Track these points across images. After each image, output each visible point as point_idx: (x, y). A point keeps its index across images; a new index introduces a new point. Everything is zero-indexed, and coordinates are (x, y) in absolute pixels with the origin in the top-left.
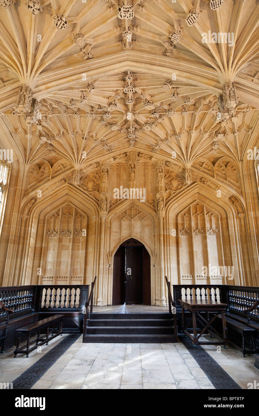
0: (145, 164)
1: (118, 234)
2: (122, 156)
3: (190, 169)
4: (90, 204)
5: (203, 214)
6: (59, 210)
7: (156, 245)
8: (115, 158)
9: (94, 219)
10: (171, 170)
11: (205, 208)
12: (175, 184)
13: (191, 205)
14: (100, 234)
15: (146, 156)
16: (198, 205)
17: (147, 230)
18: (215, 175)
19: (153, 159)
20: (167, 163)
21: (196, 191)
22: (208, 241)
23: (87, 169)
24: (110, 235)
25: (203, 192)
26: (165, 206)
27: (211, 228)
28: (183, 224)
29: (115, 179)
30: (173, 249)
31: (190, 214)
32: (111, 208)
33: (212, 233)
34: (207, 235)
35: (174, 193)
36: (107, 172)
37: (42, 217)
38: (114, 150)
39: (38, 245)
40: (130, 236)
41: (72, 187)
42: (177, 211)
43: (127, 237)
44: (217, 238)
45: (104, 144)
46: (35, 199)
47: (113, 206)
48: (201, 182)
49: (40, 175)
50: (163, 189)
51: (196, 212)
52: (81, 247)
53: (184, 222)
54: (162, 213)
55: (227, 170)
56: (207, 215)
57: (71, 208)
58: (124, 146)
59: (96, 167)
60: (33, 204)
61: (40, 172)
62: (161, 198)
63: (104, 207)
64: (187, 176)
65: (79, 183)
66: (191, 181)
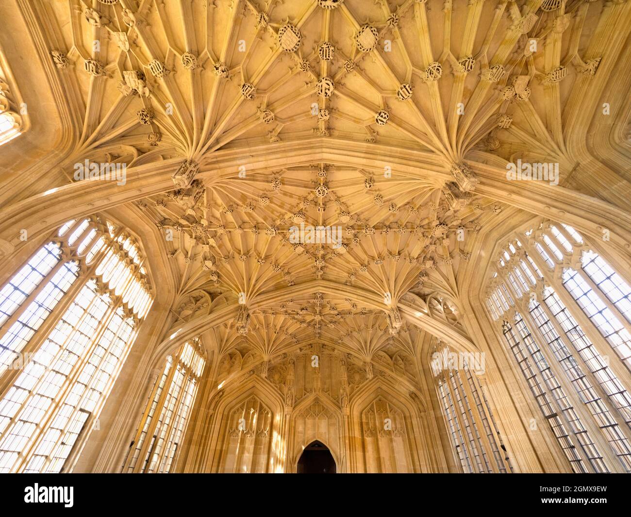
1: (302, 435)
2: (308, 347)
3: (370, 363)
4: (275, 398)
5: (387, 412)
6: (243, 403)
7: (342, 449)
8: (301, 349)
9: (278, 416)
10: (354, 362)
11: (387, 404)
12: (357, 377)
13: (374, 402)
15: (330, 348)
16: (381, 402)
17: (332, 430)
18: (394, 370)
19: (336, 351)
20: (349, 356)
21: (378, 385)
22: (394, 444)
23: (276, 360)
24: (294, 436)
25: (384, 387)
26: (349, 403)
28: (367, 424)
30: (359, 454)
31: (373, 411)
32: (296, 403)
33: (398, 435)
34: (394, 437)
35: (357, 388)
36: (294, 363)
37: (226, 413)
38: (301, 342)
40: (315, 437)
41: (259, 378)
42: (361, 408)
43: (312, 439)
44: (403, 441)
45: (293, 337)
46: (223, 391)
47: (298, 401)
48: (382, 376)
49: (231, 365)
50: (347, 383)
51: (380, 409)
52: (262, 450)
53: (368, 420)
54: (347, 412)
55: (404, 364)
56: (391, 413)
57: (256, 402)
58: (310, 338)
59: (283, 358)
60: (220, 397)
61: (231, 362)
62: (345, 393)
63: (289, 403)
64: (367, 370)
65: (266, 375)
66: (372, 376)
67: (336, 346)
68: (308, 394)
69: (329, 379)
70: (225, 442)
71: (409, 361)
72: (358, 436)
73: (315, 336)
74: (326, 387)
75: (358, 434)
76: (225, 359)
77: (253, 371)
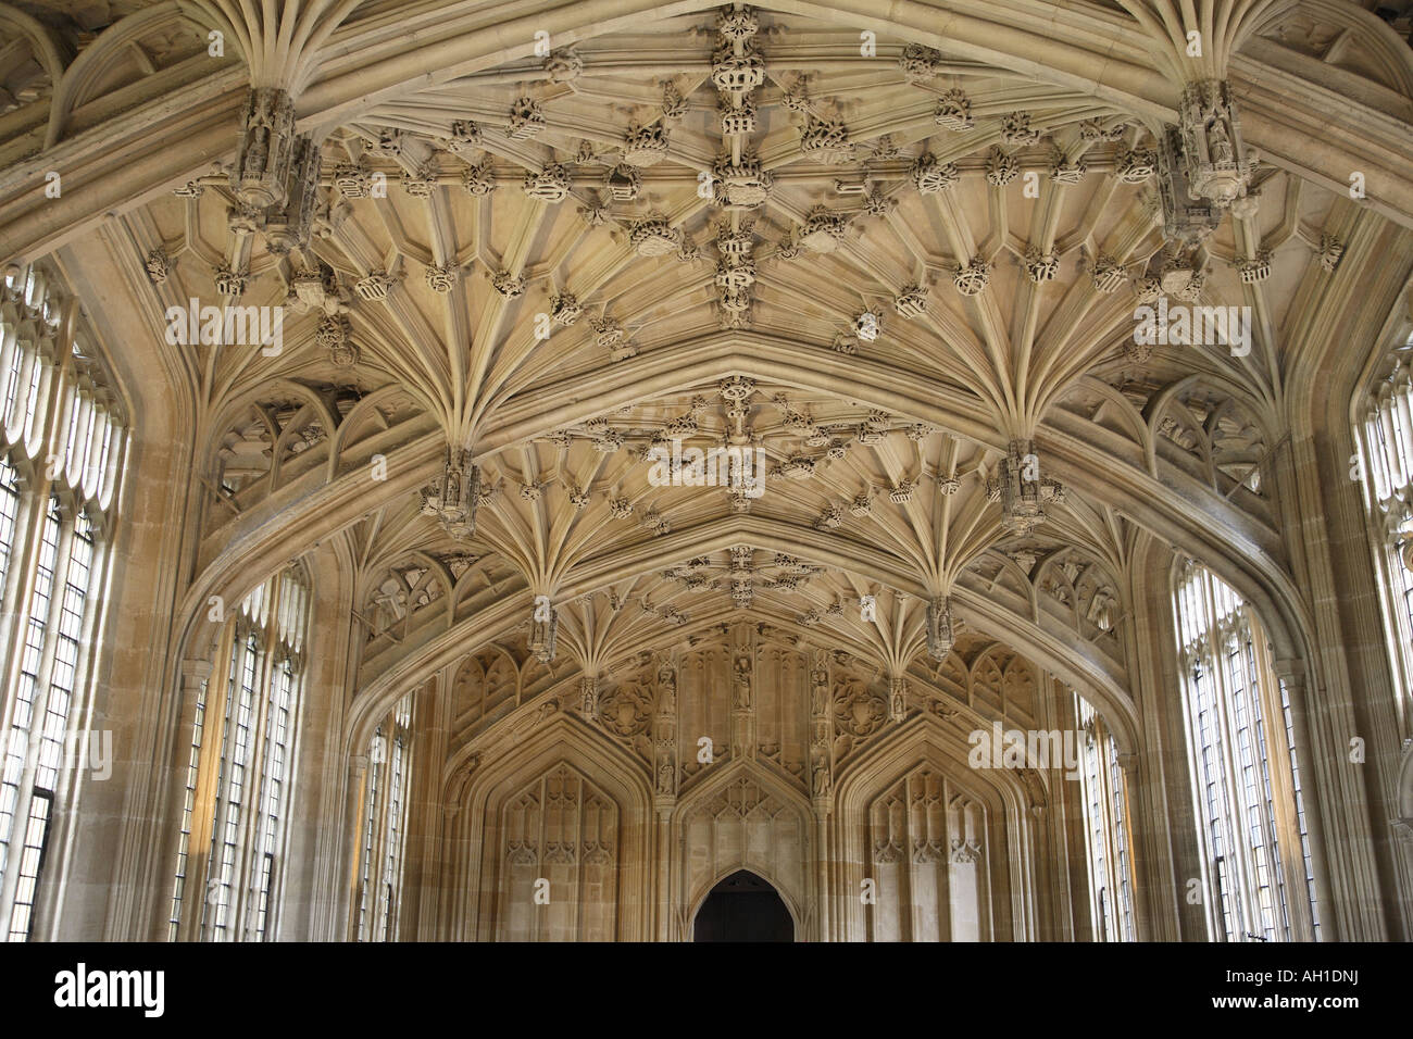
0: (779, 656)
1: (705, 859)
2: (714, 633)
3: (902, 679)
4: (626, 772)
5: (942, 802)
6: (538, 786)
7: (810, 889)
8: (693, 640)
9: (638, 816)
10: (853, 674)
11: (945, 782)
12: (863, 715)
13: (908, 776)
14: (658, 858)
15: (781, 636)
16: (929, 776)
17: (785, 849)
18: (971, 696)
19: (801, 645)
20: (841, 658)
21: (922, 736)
22: (953, 878)
23: (617, 673)
24: (684, 861)
25: (939, 742)
26: (835, 780)
28: (885, 830)
29: (695, 700)
30: (856, 901)
31: (903, 801)
32: (685, 784)
33: (964, 857)
34: (952, 861)
35: (858, 743)
36: (673, 680)
38: (691, 620)
39: (487, 888)
40: (740, 864)
41: (575, 722)
42: (867, 792)
43: (731, 867)
44: (978, 871)
45: (667, 612)
46: (476, 757)
47: (692, 778)
48: (934, 712)
49: (486, 688)
50: (829, 732)
51: (923, 793)
52: (601, 892)
53: (887, 822)
54: (826, 803)
55: (1004, 680)
56: (953, 805)
57: (570, 780)
58: (720, 608)
59: (643, 665)
60: (471, 772)
61: (486, 680)
62: (823, 759)
63: (667, 784)
64: (892, 698)
65: (595, 714)
66: (906, 714)
67: (800, 630)
68: (718, 760)
69: (778, 719)
70: (501, 876)
71: (1022, 671)
72: (856, 861)
73: (735, 604)
74: (769, 740)
75: (856, 855)
76: (468, 672)
77: (556, 703)
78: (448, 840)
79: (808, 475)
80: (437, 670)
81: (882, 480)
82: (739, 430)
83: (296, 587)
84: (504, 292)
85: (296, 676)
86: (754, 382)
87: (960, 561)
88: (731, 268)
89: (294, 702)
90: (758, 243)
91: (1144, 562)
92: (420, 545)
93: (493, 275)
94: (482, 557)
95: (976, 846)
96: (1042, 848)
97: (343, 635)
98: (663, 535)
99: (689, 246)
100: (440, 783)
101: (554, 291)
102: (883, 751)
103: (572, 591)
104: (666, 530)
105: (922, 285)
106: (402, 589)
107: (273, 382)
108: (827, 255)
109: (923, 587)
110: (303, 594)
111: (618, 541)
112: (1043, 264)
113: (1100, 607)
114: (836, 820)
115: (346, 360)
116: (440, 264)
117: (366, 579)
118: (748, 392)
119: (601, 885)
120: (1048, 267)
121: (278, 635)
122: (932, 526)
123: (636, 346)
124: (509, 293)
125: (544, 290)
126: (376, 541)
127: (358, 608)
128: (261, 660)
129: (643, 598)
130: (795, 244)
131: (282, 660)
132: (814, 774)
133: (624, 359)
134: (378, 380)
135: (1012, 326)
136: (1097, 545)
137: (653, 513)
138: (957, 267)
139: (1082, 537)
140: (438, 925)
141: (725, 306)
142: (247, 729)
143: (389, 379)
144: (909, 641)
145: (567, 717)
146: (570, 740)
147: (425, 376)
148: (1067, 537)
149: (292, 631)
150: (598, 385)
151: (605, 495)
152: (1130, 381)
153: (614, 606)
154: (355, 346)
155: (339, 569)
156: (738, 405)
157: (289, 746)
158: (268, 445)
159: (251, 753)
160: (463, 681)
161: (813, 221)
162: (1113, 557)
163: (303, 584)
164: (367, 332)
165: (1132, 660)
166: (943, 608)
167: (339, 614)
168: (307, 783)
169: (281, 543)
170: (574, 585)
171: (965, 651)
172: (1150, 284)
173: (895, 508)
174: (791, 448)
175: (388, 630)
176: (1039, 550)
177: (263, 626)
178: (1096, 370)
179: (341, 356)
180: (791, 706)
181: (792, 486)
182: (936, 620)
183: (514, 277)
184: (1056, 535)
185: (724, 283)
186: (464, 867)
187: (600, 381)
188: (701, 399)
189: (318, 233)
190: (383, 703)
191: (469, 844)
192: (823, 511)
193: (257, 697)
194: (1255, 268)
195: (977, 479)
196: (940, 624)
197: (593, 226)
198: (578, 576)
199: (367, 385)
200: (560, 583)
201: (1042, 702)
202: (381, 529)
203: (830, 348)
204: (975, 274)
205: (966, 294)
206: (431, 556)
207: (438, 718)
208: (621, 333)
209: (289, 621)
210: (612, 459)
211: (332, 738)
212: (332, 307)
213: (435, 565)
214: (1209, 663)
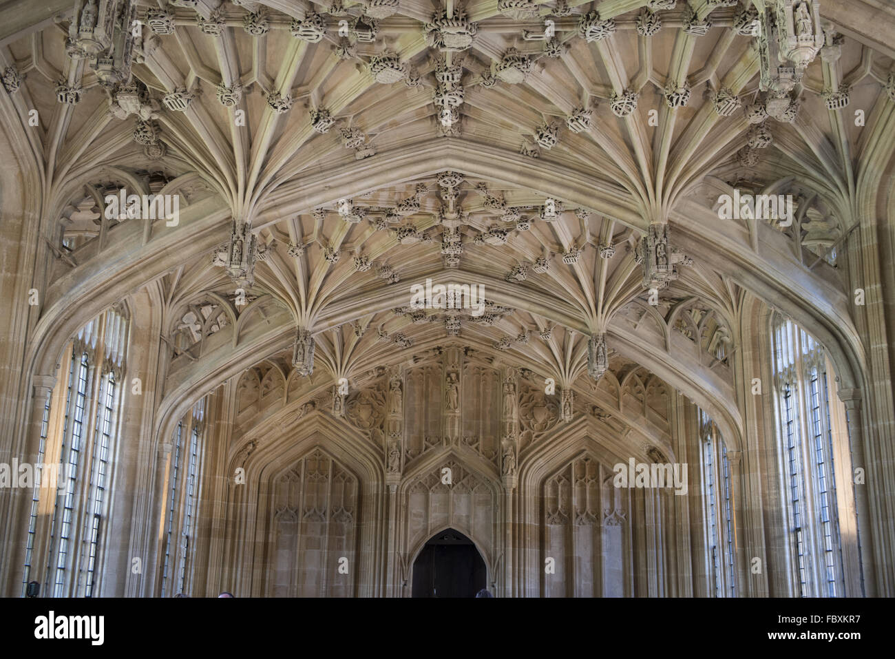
0: (480, 371)
1: (421, 520)
2: (431, 354)
3: (570, 390)
4: (365, 455)
5: (598, 481)
6: (299, 464)
7: (498, 543)
8: (416, 359)
9: (373, 488)
10: (534, 386)
11: (601, 467)
12: (541, 416)
13: (573, 462)
14: (387, 519)
15: (481, 357)
16: (589, 461)
17: (480, 512)
18: (621, 404)
19: (496, 364)
20: (526, 374)
21: (583, 432)
22: (604, 537)
23: (359, 382)
24: (406, 521)
25: (596, 437)
26: (519, 464)
27: (612, 510)
28: (555, 501)
29: (417, 403)
31: (569, 480)
32: (408, 464)
33: (614, 522)
34: (604, 525)
35: (537, 437)
37: (264, 481)
38: (415, 343)
39: (260, 539)
40: (447, 523)
41: (328, 418)
42: (543, 473)
43: (440, 526)
44: (623, 531)
45: (397, 337)
46: (253, 443)
47: (413, 461)
48: (594, 415)
49: (261, 392)
50: (516, 429)
51: (583, 475)
52: (345, 543)
53: (557, 495)
54: (512, 481)
55: (646, 392)
56: (606, 483)
57: (324, 460)
58: (437, 335)
59: (378, 376)
60: (249, 454)
61: (262, 386)
62: (511, 448)
63: (394, 465)
64: (563, 404)
65: (343, 412)
66: (572, 416)
67: (496, 353)
68: (433, 447)
69: (478, 418)
70: (271, 531)
71: (659, 386)
72: (533, 523)
73: (448, 333)
74: (471, 434)
75: (533, 519)
76: (248, 379)
77: (313, 403)
78: (232, 504)
79: (502, 242)
80: (225, 381)
81: (557, 247)
82: (451, 208)
83: (119, 318)
84: (276, 108)
85: (118, 384)
86: (462, 176)
87: (614, 307)
88: (446, 92)
89: (116, 403)
90: (466, 73)
91: (751, 310)
92: (212, 287)
93: (267, 94)
94: (258, 297)
95: (622, 514)
96: (671, 517)
97: (153, 354)
98: (394, 283)
99: (414, 77)
100: (226, 461)
101: (314, 107)
102: (554, 443)
103: (326, 324)
104: (396, 280)
105: (587, 108)
106: (198, 320)
107: (100, 168)
108: (518, 85)
109: (586, 325)
110: (124, 322)
111: (361, 287)
112: (677, 94)
113: (718, 341)
114: (519, 493)
115: (156, 153)
116: (228, 85)
117: (172, 312)
118: (458, 182)
119: (344, 537)
120: (681, 97)
121: (105, 353)
122: (594, 281)
123: (375, 147)
124: (280, 108)
125: (306, 106)
126: (179, 284)
127: (166, 334)
128: (92, 373)
129: (379, 327)
130: (493, 76)
131: (108, 372)
132: (503, 459)
133: (365, 158)
134: (181, 169)
135: (654, 139)
136: (716, 297)
137: (387, 268)
138: (613, 96)
139: (706, 291)
140: (223, 566)
141: (440, 119)
142: (81, 423)
143: (189, 168)
144: (576, 363)
145: (320, 414)
146: (323, 430)
147: (216, 167)
148: (694, 290)
149: (116, 350)
150: (345, 177)
151: (351, 253)
152: (742, 179)
153: (357, 333)
154: (163, 143)
155: (151, 304)
156: (451, 191)
157: (113, 434)
158: (97, 216)
159: (84, 440)
160: (245, 386)
161: (506, 60)
162: (728, 306)
163: (123, 315)
164: (172, 133)
165: (739, 382)
166: (600, 341)
167: (150, 338)
168: (126, 462)
169: (107, 289)
170: (327, 319)
171: (618, 370)
172: (758, 109)
173: (567, 268)
174: (489, 222)
175: (188, 350)
176: (673, 299)
177: (94, 347)
178: (716, 171)
179: (153, 150)
180: (488, 408)
181: (491, 249)
182: (595, 350)
183: (283, 96)
184: (685, 288)
185: (440, 103)
186: (243, 524)
187: (347, 173)
188: (423, 186)
189: (135, 59)
190: (184, 405)
191: (247, 506)
192: (513, 268)
193: (89, 400)
194: (837, 98)
195: (628, 247)
196: (597, 353)
197: (343, 60)
198: (330, 312)
199: (173, 173)
200: (317, 318)
201: (674, 409)
202: (183, 275)
203: (519, 152)
204: (626, 101)
205: (620, 116)
206: (221, 296)
207: (225, 413)
208: (363, 139)
209: (114, 343)
210: (356, 228)
211: (145, 430)
212: (145, 114)
213: (224, 303)
214: (796, 385)
